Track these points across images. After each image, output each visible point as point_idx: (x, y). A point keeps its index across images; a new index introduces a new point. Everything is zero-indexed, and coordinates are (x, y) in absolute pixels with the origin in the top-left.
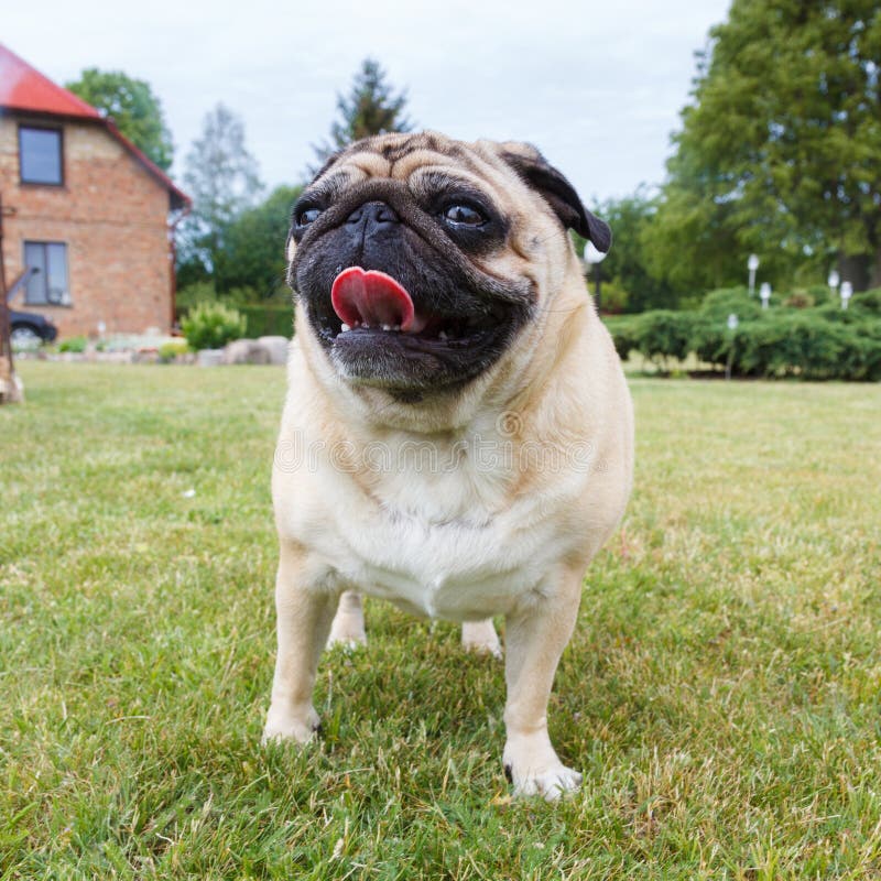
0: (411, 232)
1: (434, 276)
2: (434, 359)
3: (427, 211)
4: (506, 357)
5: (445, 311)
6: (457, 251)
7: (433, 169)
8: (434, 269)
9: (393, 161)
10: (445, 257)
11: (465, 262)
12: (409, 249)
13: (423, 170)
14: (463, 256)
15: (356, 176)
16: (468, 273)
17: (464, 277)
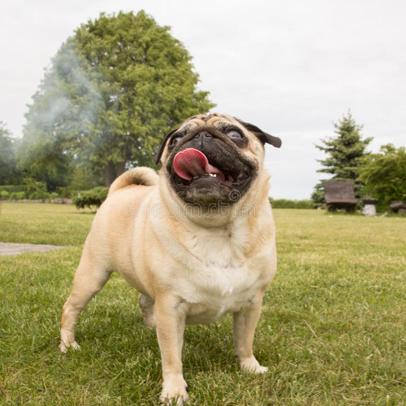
0: (218, 140)
1: (228, 153)
2: (227, 188)
3: (223, 133)
4: (248, 192)
5: (232, 167)
6: (235, 145)
7: (221, 121)
8: (228, 151)
9: (206, 121)
10: (232, 147)
11: (238, 149)
12: (219, 145)
13: (217, 122)
14: (237, 147)
15: (195, 125)
16: (239, 153)
17: (238, 154)
